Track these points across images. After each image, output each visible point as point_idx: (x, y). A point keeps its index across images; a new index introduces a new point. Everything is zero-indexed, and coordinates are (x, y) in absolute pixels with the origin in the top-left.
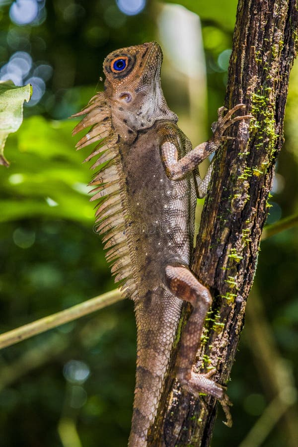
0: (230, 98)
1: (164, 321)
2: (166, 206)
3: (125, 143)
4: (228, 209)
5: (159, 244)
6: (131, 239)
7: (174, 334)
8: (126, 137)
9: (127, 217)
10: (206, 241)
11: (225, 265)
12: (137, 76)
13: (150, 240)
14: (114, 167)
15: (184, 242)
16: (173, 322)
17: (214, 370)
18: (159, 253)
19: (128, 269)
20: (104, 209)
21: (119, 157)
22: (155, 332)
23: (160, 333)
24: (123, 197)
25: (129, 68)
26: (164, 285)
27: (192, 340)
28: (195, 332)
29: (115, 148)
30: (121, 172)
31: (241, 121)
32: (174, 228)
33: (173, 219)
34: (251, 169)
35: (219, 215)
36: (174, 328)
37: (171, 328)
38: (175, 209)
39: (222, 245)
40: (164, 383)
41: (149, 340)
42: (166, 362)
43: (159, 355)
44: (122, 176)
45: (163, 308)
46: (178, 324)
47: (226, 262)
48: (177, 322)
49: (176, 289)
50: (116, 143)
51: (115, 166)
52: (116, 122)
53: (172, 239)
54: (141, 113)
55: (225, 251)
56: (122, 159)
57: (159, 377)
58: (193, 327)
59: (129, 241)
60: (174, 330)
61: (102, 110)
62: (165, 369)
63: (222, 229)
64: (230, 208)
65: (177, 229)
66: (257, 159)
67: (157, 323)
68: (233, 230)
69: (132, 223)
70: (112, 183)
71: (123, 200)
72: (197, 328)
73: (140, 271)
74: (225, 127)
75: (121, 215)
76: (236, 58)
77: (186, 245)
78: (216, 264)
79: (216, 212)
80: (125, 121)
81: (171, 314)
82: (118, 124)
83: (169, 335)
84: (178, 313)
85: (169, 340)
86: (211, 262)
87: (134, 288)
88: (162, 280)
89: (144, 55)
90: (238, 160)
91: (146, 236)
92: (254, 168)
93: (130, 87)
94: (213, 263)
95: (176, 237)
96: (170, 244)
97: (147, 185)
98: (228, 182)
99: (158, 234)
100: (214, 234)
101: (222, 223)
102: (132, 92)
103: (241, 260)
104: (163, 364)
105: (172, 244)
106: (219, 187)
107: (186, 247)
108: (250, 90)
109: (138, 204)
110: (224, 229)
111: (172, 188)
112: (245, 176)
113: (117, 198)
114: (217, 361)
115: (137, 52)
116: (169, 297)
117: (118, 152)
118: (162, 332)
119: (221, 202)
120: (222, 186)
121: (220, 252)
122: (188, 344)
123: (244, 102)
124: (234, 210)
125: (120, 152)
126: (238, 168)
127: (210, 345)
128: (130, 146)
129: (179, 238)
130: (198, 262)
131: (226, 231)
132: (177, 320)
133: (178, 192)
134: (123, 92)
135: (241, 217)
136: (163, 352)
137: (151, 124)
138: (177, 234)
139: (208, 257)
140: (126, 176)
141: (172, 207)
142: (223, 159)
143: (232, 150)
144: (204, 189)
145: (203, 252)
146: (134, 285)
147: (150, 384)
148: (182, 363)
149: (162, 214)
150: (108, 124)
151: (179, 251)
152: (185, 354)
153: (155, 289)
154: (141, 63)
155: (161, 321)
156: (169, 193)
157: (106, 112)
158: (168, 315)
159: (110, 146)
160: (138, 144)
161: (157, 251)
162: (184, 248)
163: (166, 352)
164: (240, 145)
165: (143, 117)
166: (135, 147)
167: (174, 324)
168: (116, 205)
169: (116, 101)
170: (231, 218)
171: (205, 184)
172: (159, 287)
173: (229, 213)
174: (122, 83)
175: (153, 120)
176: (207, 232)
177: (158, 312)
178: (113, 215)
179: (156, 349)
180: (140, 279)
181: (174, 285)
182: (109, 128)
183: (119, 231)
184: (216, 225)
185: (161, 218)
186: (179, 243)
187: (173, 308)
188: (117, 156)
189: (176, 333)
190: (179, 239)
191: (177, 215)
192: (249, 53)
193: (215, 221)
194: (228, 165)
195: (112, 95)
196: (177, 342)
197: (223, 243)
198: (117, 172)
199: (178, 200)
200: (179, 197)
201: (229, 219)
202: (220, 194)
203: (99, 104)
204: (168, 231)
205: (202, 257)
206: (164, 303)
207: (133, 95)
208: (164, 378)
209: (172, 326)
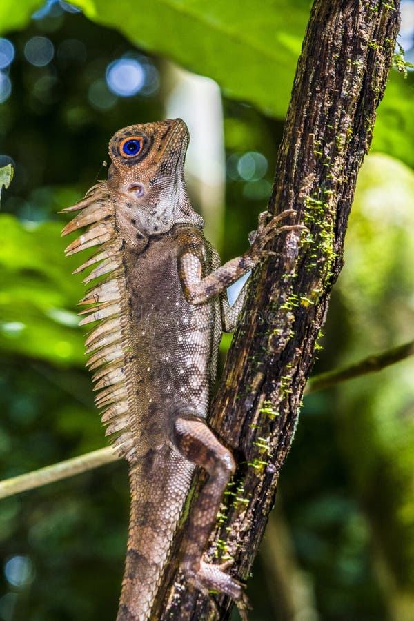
0: (277, 200)
1: (169, 490)
2: (180, 339)
3: (132, 251)
4: (264, 348)
5: (169, 388)
6: (131, 380)
7: (180, 509)
8: (133, 243)
9: (126, 350)
10: (231, 388)
11: (255, 423)
12: (154, 163)
13: (157, 382)
14: (114, 283)
15: (202, 388)
16: (180, 493)
17: (232, 561)
18: (168, 400)
19: (124, 419)
20: (97, 337)
21: (123, 269)
22: (155, 505)
23: (162, 507)
24: (124, 322)
25: (144, 152)
26: (171, 443)
27: (204, 519)
28: (209, 507)
29: (117, 256)
30: (123, 289)
31: (289, 231)
32: (190, 368)
33: (189, 356)
34: (299, 298)
35: (251, 354)
36: (181, 501)
37: (177, 501)
38: (192, 343)
39: (252, 395)
40: (162, 573)
41: (146, 514)
42: (168, 546)
43: (158, 535)
44: (125, 295)
45: (168, 473)
46: (187, 497)
47: (256, 418)
48: (185, 493)
49: (188, 449)
50: (120, 250)
51: (116, 280)
52: (121, 222)
53: (186, 382)
54: (156, 212)
55: (256, 403)
56: (126, 272)
57: (157, 566)
58: (208, 500)
59: (128, 382)
60: (180, 504)
61: (103, 205)
62: (165, 556)
63: (253, 374)
64: (266, 347)
65: (194, 370)
66: (307, 283)
67: (159, 493)
68: (268, 376)
69: (133, 357)
70: (111, 304)
71: (123, 327)
72: (213, 502)
73: (140, 423)
74: (268, 239)
75: (119, 346)
76: (288, 147)
77: (204, 392)
78: (243, 420)
79: (247, 350)
80: (133, 222)
81: (178, 482)
82: (124, 225)
83: (174, 511)
84: (188, 482)
85: (174, 517)
86: (236, 417)
87: (131, 445)
88: (170, 436)
89: (164, 136)
90: (282, 283)
91: (152, 377)
92: (302, 296)
93: (144, 176)
94: (238, 418)
95: (192, 380)
96: (183, 389)
97: (157, 309)
98: (266, 311)
99: (168, 375)
100: (243, 379)
101: (254, 366)
102: (145, 183)
103: (277, 417)
104: (163, 549)
105: (186, 389)
106: (254, 317)
107: (204, 395)
108: (304, 191)
109: (143, 333)
110: (256, 373)
111: (190, 314)
112: (289, 306)
113: (116, 323)
114: (235, 548)
115: (156, 131)
116: (177, 460)
117: (121, 262)
118: (165, 506)
119: (255, 338)
120: (257, 317)
121: (249, 405)
122: (199, 523)
123: (294, 207)
124: (271, 349)
125: (124, 263)
126: (281, 294)
127: (228, 526)
128: (138, 254)
129: (196, 382)
130: (219, 416)
131: (260, 376)
132: (185, 491)
133: (198, 320)
134: (133, 183)
135: (281, 359)
136: (165, 532)
137: (167, 228)
138: (193, 377)
139: (233, 410)
140: (129, 295)
141: (189, 340)
142: (261, 281)
143: (275, 269)
144: (233, 319)
145: (227, 403)
146: (131, 441)
147: (144, 574)
148: (190, 548)
149: (175, 348)
150: (110, 224)
151: (195, 400)
152: (194, 536)
153: (159, 448)
154: (160, 146)
155: (165, 491)
156: (186, 321)
157: (109, 208)
158: (175, 483)
159: (111, 253)
160: (148, 254)
161: (165, 397)
162: (202, 395)
163: (169, 533)
164: (285, 264)
165: (158, 218)
166: (145, 258)
167: (181, 496)
168: (114, 333)
169: (123, 194)
170: (266, 360)
171: (234, 313)
172: (165, 445)
173: (265, 352)
174: (133, 171)
175: (171, 223)
176: (233, 377)
177: (162, 478)
178: (109, 346)
179: (154, 528)
180: (139, 433)
181: (185, 444)
182: (111, 230)
183: (115, 367)
184: (246, 368)
185: (173, 354)
186: (195, 388)
187: (181, 475)
188: (119, 267)
189: (184, 509)
190: (195, 384)
191: (195, 352)
192: (306, 143)
193: (246, 362)
194: (268, 290)
195: (118, 186)
196: (184, 520)
197: (253, 392)
198: (118, 288)
199: (198, 331)
200: (199, 328)
201: (265, 362)
202: (255, 328)
203: (100, 196)
204: (182, 372)
205: (224, 410)
206: (170, 467)
207: (146, 188)
208: (164, 567)
209: (178, 498)
